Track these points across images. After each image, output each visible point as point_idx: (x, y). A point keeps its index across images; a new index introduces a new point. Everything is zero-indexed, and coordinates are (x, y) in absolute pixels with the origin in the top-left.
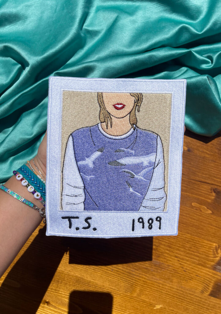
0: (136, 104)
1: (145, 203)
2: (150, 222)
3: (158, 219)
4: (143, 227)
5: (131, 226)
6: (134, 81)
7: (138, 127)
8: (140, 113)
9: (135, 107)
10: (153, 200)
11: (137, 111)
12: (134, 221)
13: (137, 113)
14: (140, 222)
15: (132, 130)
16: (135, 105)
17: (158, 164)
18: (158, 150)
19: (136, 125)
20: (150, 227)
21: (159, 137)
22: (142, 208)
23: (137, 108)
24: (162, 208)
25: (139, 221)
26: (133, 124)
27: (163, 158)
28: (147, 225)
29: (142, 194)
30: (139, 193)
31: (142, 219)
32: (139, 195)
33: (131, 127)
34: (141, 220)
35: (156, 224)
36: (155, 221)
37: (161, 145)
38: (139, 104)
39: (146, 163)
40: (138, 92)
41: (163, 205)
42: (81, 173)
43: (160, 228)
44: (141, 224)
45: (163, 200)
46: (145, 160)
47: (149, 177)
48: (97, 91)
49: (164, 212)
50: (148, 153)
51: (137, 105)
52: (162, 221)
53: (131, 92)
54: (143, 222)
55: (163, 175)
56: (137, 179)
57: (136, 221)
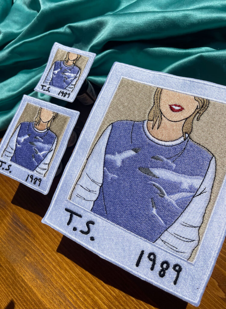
0: (198, 110)
1: (166, 236)
2: (165, 266)
3: (177, 268)
4: (152, 269)
5: (137, 258)
6: (205, 84)
7: (190, 138)
8: (200, 122)
9: (195, 114)
11: (196, 119)
12: (142, 253)
13: (195, 121)
14: (151, 260)
15: (182, 139)
16: (196, 112)
17: (201, 193)
18: (207, 175)
19: (189, 135)
20: (162, 274)
22: (159, 242)
23: (197, 115)
24: (187, 255)
25: (149, 257)
26: (186, 133)
27: (211, 187)
28: (158, 268)
29: (166, 223)
30: (163, 220)
31: (155, 256)
32: (163, 222)
33: (182, 135)
34: (152, 257)
35: (171, 273)
36: (171, 269)
37: (214, 171)
38: (202, 112)
39: (185, 186)
40: (205, 98)
41: (190, 251)
42: (105, 168)
43: (175, 283)
44: (151, 263)
46: (186, 181)
47: (184, 205)
49: (188, 262)
50: (192, 174)
51: (198, 112)
52: (182, 274)
53: (196, 95)
54: (154, 261)
55: (203, 210)
56: (167, 200)
57: (146, 256)
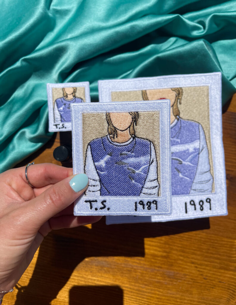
0: (177, 97)
3: (208, 200)
4: (195, 209)
5: (184, 208)
7: (181, 118)
8: (182, 105)
9: (176, 100)
10: (201, 183)
11: (178, 104)
15: (176, 121)
16: (177, 99)
17: (202, 150)
18: (201, 137)
19: (179, 116)
20: (202, 209)
21: (200, 126)
22: (192, 191)
24: (210, 190)
25: (191, 203)
28: (198, 207)
30: (188, 177)
32: (188, 179)
36: (205, 203)
39: (191, 150)
41: (211, 187)
43: (210, 209)
44: (193, 206)
45: (211, 182)
46: (190, 147)
48: (141, 89)
49: (213, 194)
50: (192, 141)
51: (178, 99)
52: (212, 202)
55: (207, 159)
56: (185, 165)
57: (188, 204)
